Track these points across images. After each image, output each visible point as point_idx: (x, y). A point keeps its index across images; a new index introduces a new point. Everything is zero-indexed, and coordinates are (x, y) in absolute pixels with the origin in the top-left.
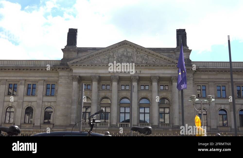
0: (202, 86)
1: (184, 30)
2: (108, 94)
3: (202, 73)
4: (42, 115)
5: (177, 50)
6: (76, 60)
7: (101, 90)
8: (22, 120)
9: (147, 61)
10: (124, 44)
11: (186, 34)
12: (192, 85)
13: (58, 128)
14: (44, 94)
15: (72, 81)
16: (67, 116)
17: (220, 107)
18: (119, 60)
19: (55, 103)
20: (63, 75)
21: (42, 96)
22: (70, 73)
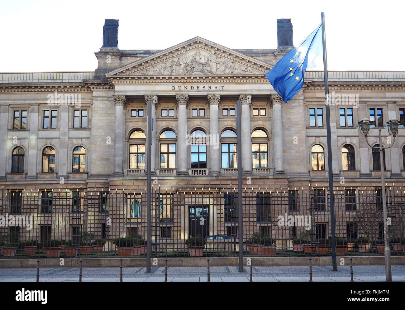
0: (317, 109)
1: (289, 20)
2: (172, 125)
3: (318, 88)
4: (69, 159)
5: (279, 52)
6: (120, 70)
7: (161, 117)
8: (38, 168)
9: (232, 71)
10: (196, 42)
11: (292, 27)
12: (302, 108)
13: (95, 178)
14: (70, 127)
15: (114, 105)
16: (108, 159)
17: (344, 141)
18: (189, 69)
19: (88, 139)
20: (100, 95)
21: (67, 130)
22: (109, 92)
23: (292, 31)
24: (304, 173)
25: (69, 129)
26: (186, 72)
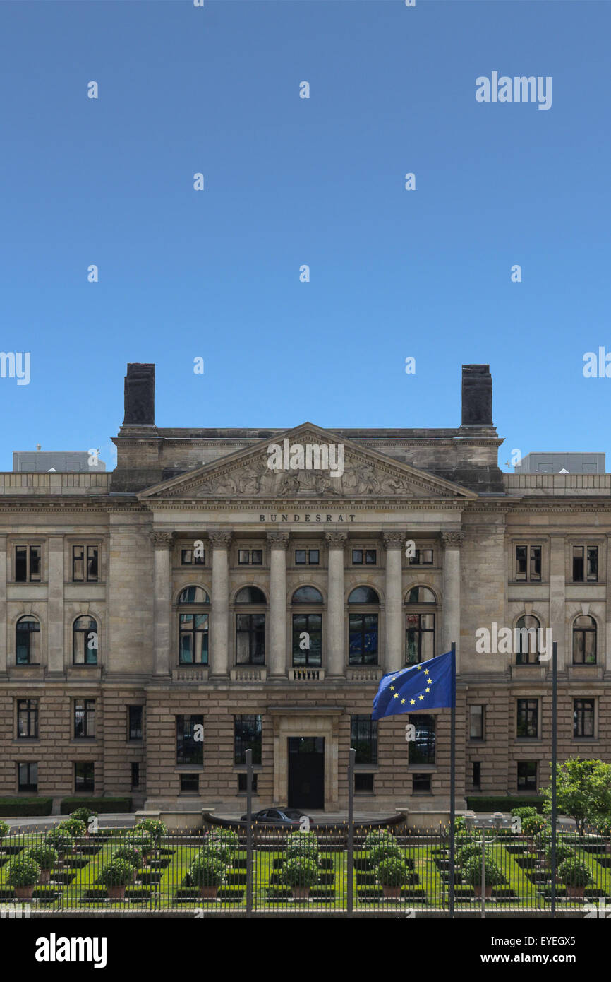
0: (531, 546)
1: (486, 368)
2: (259, 580)
4: (66, 640)
7: (237, 567)
9: (371, 488)
12: (501, 548)
13: (118, 680)
14: (67, 579)
15: (152, 548)
16: (140, 645)
17: (579, 609)
18: (291, 483)
19: (103, 603)
20: (123, 522)
21: (61, 585)
22: (141, 516)
23: (490, 391)
24: (498, 673)
25: (65, 584)
26: (285, 490)
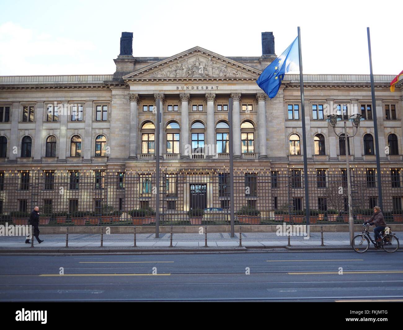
0: (294, 105)
1: (272, 33)
2: (176, 118)
3: (295, 88)
4: (92, 145)
5: (263, 59)
6: (134, 74)
7: (167, 112)
8: (67, 153)
9: (225, 74)
10: (196, 51)
11: (274, 38)
12: (282, 104)
13: (114, 161)
14: (93, 120)
15: (129, 102)
16: (124, 146)
17: (316, 131)
18: (190, 72)
19: (108, 130)
20: (117, 94)
21: (91, 122)
22: (126, 91)
23: (274, 42)
24: (283, 157)
25: (93, 122)
26: (188, 75)
